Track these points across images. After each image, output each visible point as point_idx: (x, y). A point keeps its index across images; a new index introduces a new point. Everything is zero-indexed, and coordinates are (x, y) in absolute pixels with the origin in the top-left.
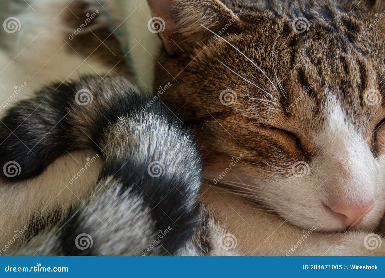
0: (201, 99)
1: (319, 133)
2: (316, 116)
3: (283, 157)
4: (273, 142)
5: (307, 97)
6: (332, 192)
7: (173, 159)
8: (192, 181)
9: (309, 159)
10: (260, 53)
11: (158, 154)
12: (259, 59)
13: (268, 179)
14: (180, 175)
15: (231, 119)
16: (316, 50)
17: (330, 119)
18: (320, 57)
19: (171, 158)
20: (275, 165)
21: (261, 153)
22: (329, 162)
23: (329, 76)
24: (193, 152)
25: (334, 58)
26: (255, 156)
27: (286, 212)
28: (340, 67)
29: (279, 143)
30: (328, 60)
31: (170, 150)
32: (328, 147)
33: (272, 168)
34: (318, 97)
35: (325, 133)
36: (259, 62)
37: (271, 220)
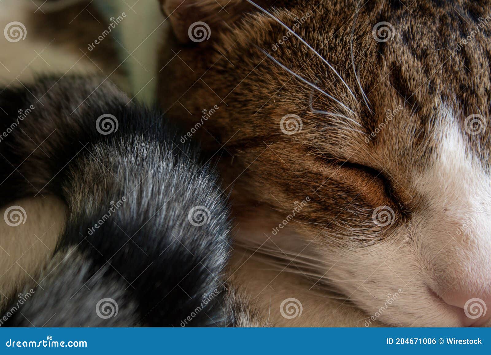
0: (231, 115)
1: (424, 173)
2: (419, 143)
3: (362, 212)
4: (345, 189)
5: (405, 111)
6: (444, 271)
7: (180, 217)
8: (213, 252)
9: (405, 215)
10: (327, 40)
11: (155, 208)
12: (326, 49)
13: (339, 247)
14: (191, 244)
15: (278, 148)
16: (418, 33)
17: (442, 149)
18: (425, 45)
19: (176, 215)
20: (350, 226)
21: (325, 205)
22: (439, 221)
23: (441, 76)
24: (214, 204)
25: (448, 46)
26: (316, 210)
27: (368, 302)
28: (458, 62)
29: (357, 190)
30: (439, 51)
31: (175, 200)
32: (439, 195)
33: (345, 230)
34: (423, 112)
35: (434, 172)
36: (325, 54)
37: (343, 311)
